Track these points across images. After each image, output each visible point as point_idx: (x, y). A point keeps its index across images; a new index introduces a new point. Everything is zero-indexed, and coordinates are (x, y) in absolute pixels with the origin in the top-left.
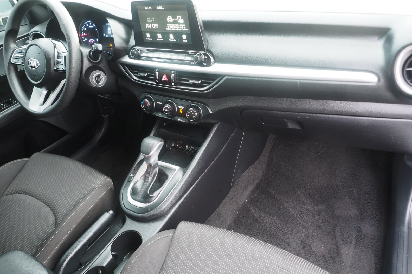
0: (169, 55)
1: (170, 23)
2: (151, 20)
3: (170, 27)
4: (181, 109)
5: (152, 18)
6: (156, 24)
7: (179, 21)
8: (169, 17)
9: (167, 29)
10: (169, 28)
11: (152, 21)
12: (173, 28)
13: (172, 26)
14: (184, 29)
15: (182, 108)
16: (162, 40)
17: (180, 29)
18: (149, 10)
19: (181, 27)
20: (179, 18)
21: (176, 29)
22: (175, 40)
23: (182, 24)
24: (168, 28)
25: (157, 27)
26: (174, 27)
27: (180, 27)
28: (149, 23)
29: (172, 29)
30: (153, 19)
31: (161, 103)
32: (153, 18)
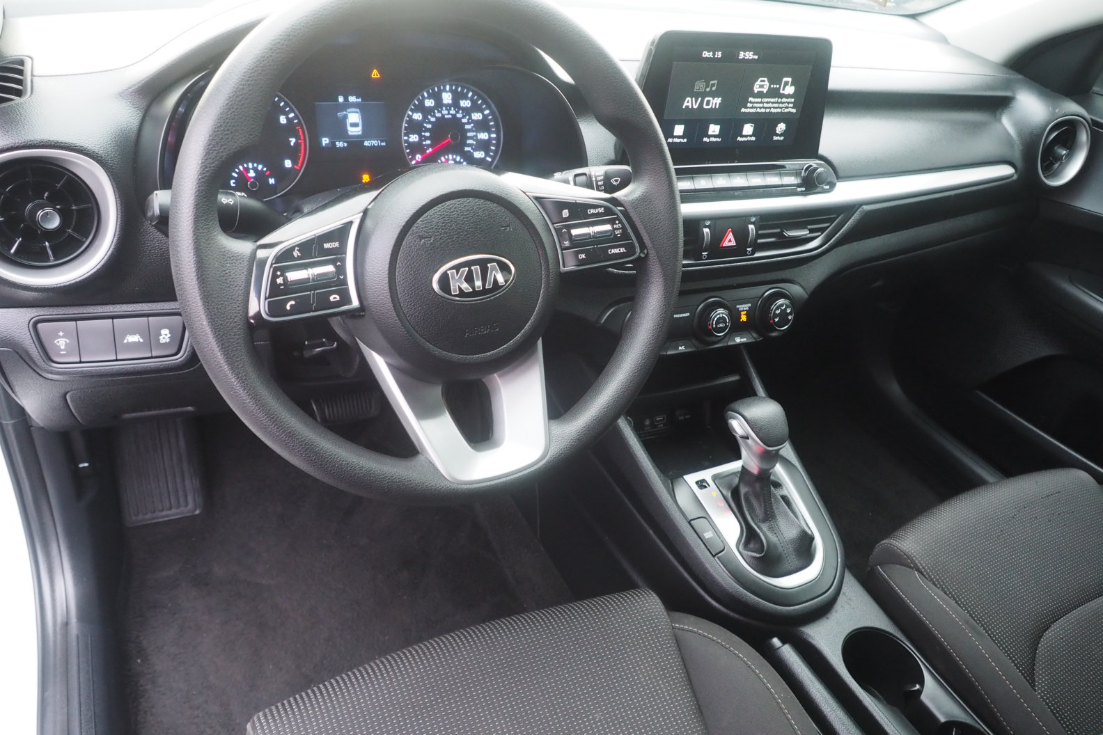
0: (738, 178)
1: (760, 95)
2: (707, 86)
3: (755, 105)
4: (743, 313)
5: (712, 82)
6: (716, 99)
7: (783, 90)
8: (761, 81)
9: (743, 110)
10: (752, 108)
11: (708, 90)
12: (760, 108)
13: (761, 102)
14: (786, 110)
15: (745, 309)
16: (717, 141)
17: (779, 110)
18: (713, 60)
19: (784, 105)
20: (786, 83)
21: (768, 110)
22: (753, 139)
23: (788, 96)
24: (747, 108)
25: (717, 107)
26: (765, 105)
27: (781, 105)
28: (696, 95)
29: (759, 110)
30: (713, 85)
31: (689, 314)
32: (716, 82)
